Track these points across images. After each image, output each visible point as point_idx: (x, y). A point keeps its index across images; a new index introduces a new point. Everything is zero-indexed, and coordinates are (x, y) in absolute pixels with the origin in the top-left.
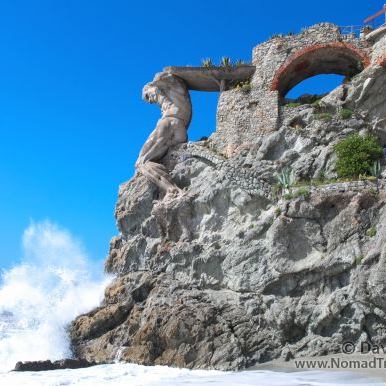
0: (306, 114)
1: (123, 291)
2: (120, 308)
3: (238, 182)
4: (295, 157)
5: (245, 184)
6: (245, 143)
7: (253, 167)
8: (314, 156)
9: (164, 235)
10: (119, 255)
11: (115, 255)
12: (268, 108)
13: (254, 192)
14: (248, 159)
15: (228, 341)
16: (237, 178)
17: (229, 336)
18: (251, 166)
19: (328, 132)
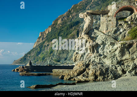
0: (123, 23)
1: (83, 65)
2: (83, 69)
4: (121, 33)
5: (110, 40)
6: (109, 30)
8: (125, 33)
9: (91, 52)
10: (78, 56)
11: (76, 57)
13: (112, 42)
14: (110, 34)
15: (111, 75)
16: (108, 39)
17: (111, 74)
19: (128, 27)
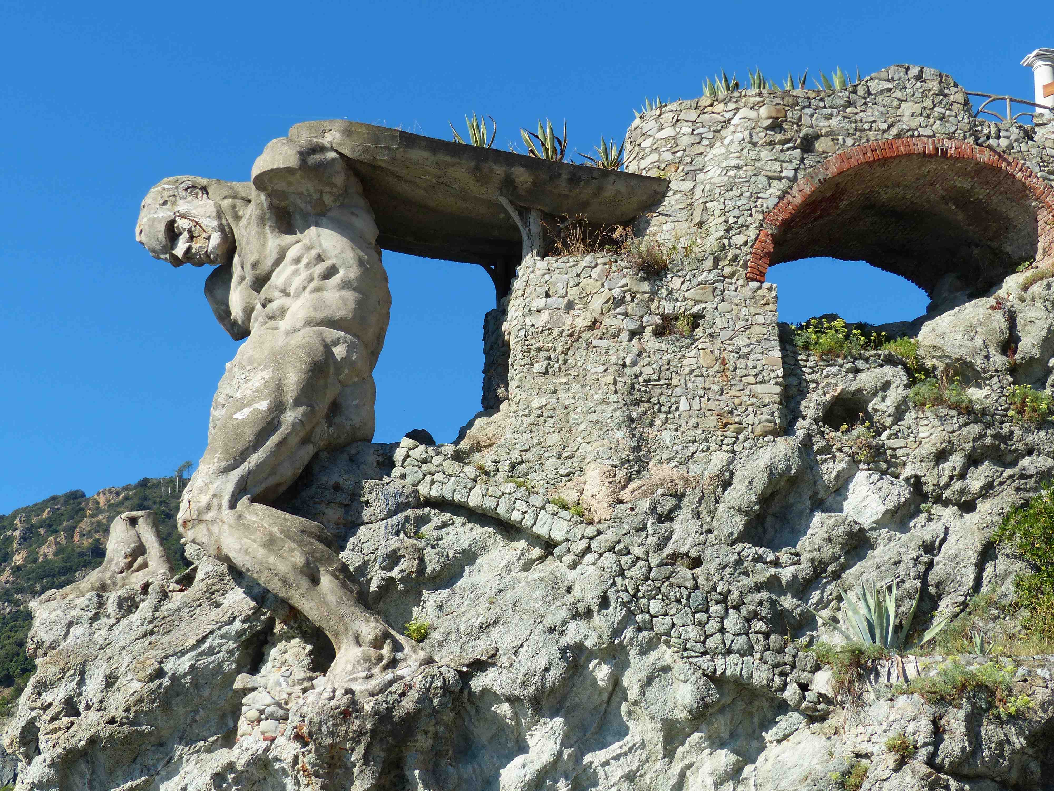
0: (886, 386)
3: (661, 624)
4: (858, 542)
5: (692, 633)
6: (662, 472)
7: (710, 566)
8: (928, 547)
12: (740, 342)
14: (685, 533)
16: (655, 606)
18: (697, 562)
19: (972, 462)
